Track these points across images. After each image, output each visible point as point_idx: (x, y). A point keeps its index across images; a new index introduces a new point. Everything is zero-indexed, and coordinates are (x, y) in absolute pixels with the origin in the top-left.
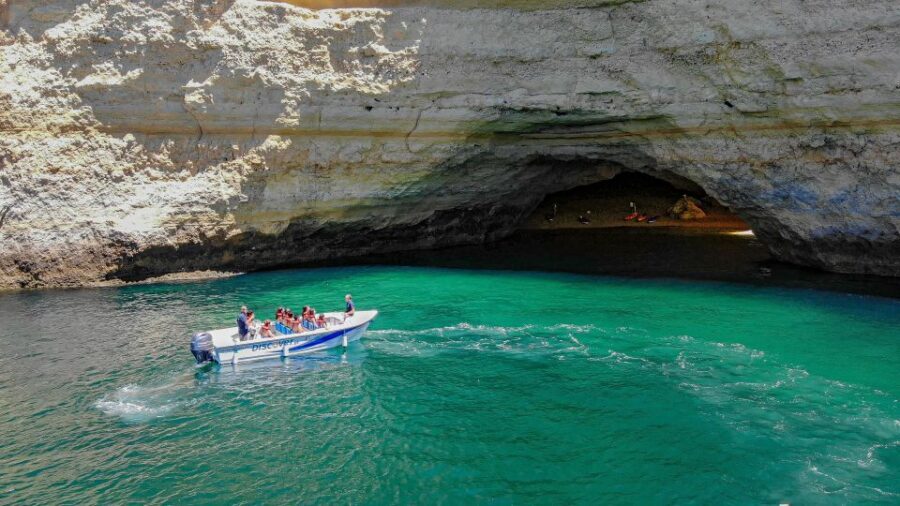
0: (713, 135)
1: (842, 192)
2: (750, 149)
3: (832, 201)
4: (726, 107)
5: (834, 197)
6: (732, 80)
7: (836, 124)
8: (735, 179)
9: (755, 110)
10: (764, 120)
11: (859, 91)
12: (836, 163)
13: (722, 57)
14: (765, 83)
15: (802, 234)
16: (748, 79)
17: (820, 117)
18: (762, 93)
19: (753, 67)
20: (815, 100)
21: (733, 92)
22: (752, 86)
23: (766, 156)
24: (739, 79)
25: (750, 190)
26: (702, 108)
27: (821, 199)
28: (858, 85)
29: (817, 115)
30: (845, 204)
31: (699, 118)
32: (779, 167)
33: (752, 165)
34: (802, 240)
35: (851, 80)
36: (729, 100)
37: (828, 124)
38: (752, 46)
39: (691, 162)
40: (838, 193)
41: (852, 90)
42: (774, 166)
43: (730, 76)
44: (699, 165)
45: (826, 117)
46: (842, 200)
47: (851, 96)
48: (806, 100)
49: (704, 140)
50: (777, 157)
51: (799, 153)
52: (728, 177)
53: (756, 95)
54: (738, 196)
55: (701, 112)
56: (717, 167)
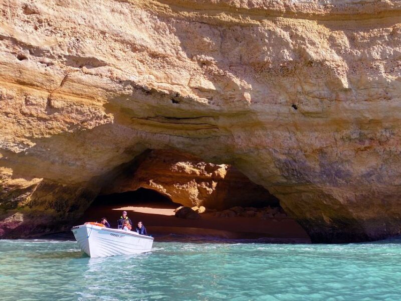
0: (281, 128)
1: (371, 169)
2: (306, 140)
3: (363, 176)
4: (293, 109)
5: (365, 173)
6: (302, 88)
7: (370, 122)
8: (295, 161)
9: (314, 111)
10: (319, 119)
11: (389, 99)
12: (366, 150)
13: (297, 72)
14: (325, 92)
15: (341, 200)
16: (314, 89)
17: (360, 117)
18: (322, 99)
19: (319, 80)
20: (358, 105)
21: (302, 98)
22: (316, 93)
23: (317, 145)
24: (307, 88)
25: (304, 170)
26: (276, 108)
27: (355, 175)
28: (389, 95)
29: (358, 116)
30: (373, 177)
31: (273, 115)
32: (326, 153)
33: (306, 152)
34: (341, 204)
35: (385, 91)
36: (296, 104)
37: (366, 122)
38: (320, 66)
39: (264, 148)
40: (368, 170)
41: (385, 98)
42: (322, 152)
43: (301, 86)
44: (271, 150)
45: (364, 117)
46: (371, 175)
47: (384, 103)
48: (352, 105)
49: (275, 132)
50: (325, 146)
51: (340, 143)
52: (290, 159)
53: (317, 100)
54: (295, 173)
55: (276, 111)
56: (283, 151)
